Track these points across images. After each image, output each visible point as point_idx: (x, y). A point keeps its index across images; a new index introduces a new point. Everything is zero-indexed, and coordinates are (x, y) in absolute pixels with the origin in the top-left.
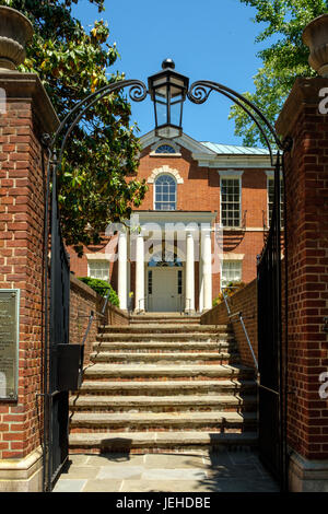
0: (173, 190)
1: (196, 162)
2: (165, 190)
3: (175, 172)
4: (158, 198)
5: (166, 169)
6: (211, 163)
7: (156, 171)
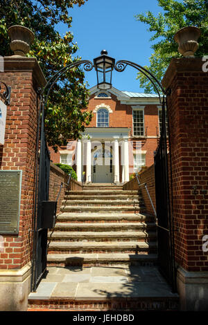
0: (107, 116)
1: (120, 101)
2: (103, 116)
3: (108, 107)
4: (99, 120)
5: (103, 105)
6: (127, 102)
7: (98, 107)
